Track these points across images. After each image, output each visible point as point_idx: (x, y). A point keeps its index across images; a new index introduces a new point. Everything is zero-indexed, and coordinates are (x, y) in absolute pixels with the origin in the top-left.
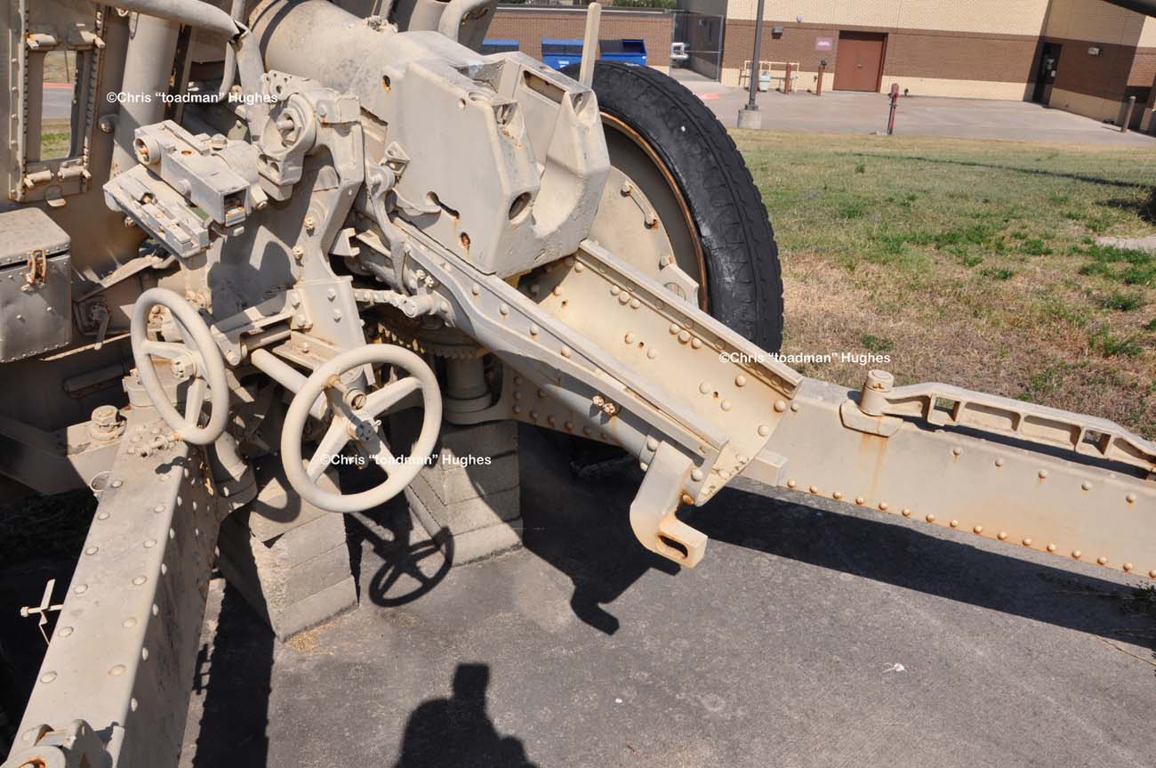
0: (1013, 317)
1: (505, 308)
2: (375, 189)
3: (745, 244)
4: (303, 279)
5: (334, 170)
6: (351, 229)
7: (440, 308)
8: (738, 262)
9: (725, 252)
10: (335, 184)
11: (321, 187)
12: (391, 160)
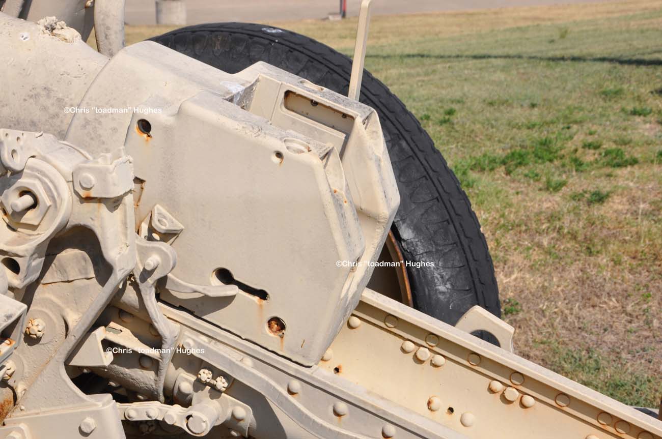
0: (633, 249)
1: (342, 407)
2: (146, 274)
3: (459, 244)
4: (23, 407)
5: (87, 256)
6: (102, 328)
7: (233, 415)
8: (453, 267)
9: (434, 256)
10: (86, 273)
11: (58, 277)
12: (163, 232)
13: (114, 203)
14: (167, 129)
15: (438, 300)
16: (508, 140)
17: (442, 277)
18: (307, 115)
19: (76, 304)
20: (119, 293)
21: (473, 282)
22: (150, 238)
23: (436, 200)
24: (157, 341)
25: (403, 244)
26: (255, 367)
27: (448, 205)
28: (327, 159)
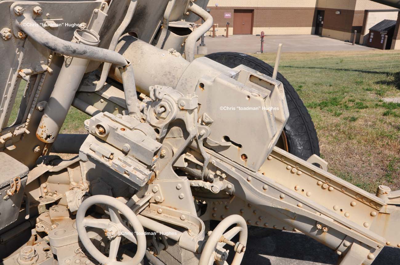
0: (365, 138)
1: (266, 187)
2: (200, 136)
3: (307, 132)
4: (158, 179)
5: (181, 129)
6: (184, 154)
7: (227, 187)
8: (304, 140)
9: (298, 137)
10: (180, 135)
11: (171, 136)
12: (206, 122)
13: (191, 111)
14: (209, 87)
15: (298, 152)
16: (321, 97)
17: (300, 144)
18: (257, 84)
19: (176, 145)
20: (191, 142)
21: (311, 146)
22: (202, 124)
23: (299, 117)
24: (202, 160)
25: (286, 132)
26: (236, 171)
27: (303, 118)
28: (265, 100)
